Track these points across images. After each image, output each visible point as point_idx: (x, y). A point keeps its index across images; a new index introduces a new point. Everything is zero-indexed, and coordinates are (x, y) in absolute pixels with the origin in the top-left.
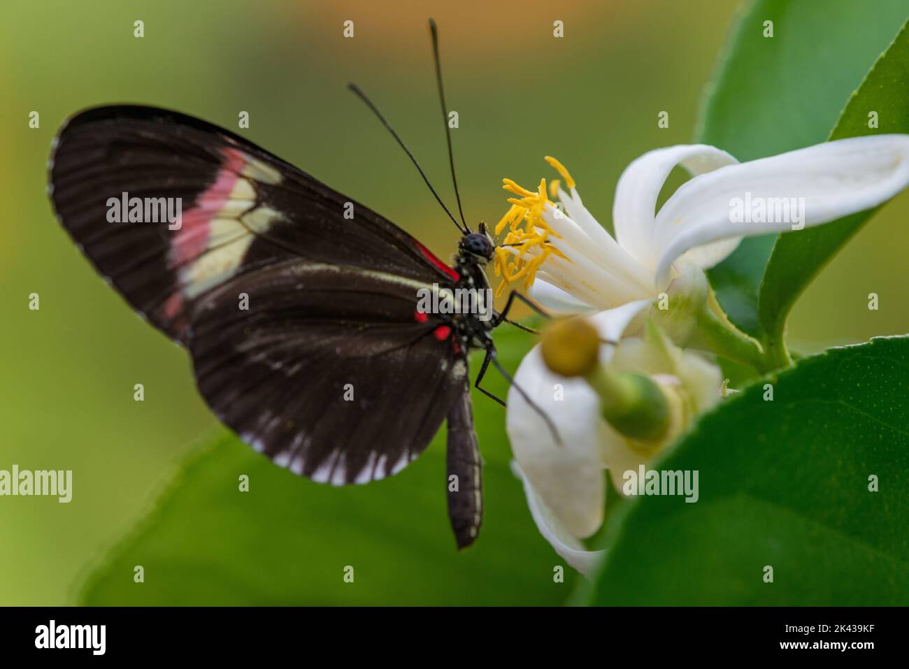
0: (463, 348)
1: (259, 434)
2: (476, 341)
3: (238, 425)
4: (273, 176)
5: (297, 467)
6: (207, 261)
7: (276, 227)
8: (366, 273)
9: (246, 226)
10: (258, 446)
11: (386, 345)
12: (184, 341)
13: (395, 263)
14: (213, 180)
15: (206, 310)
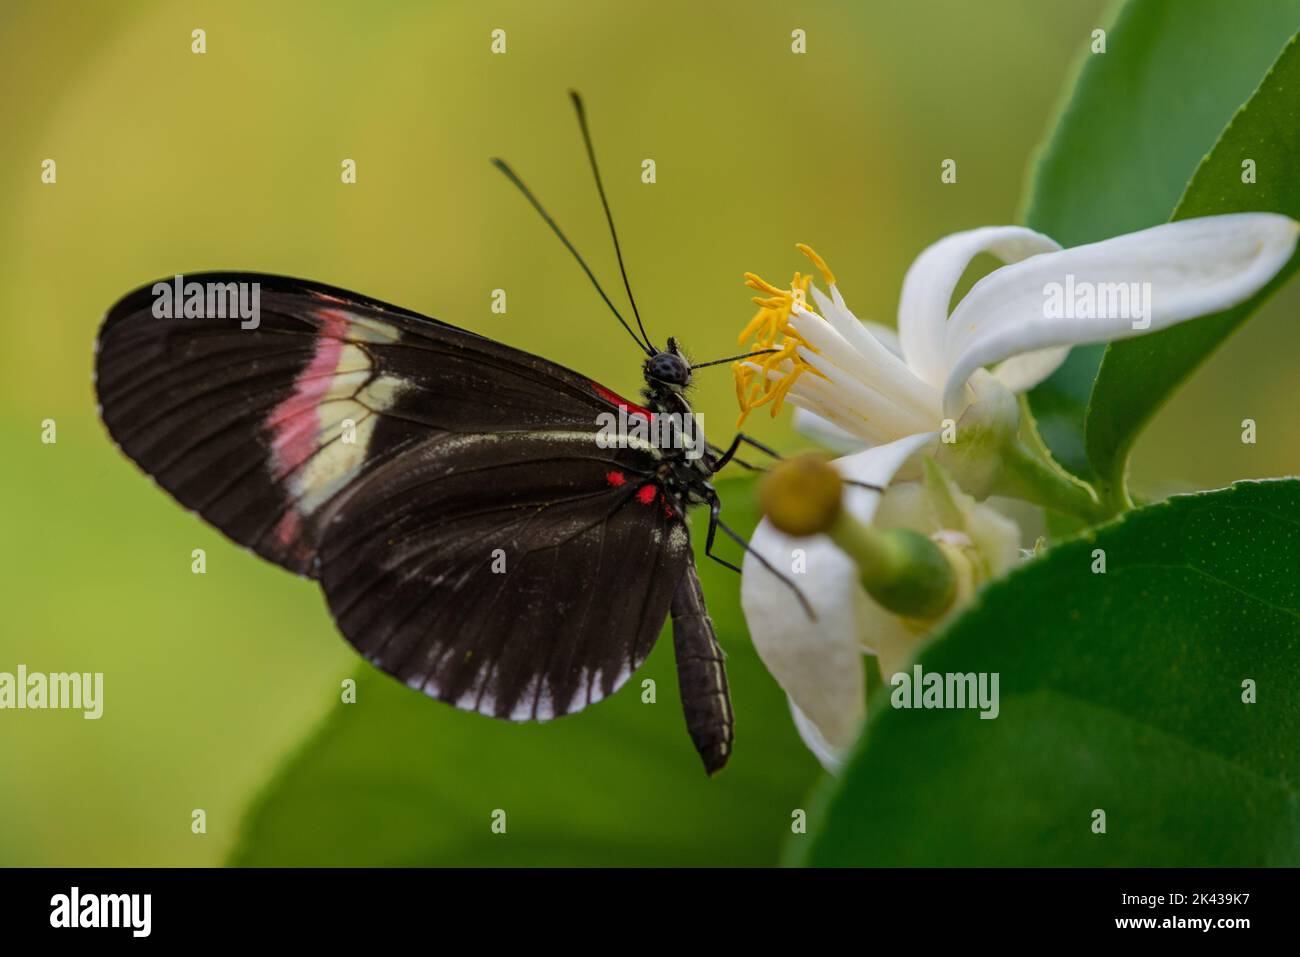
0: (678, 508)
1: (429, 676)
2: (693, 496)
3: (400, 668)
4: (389, 334)
5: (488, 708)
6: (321, 462)
7: (403, 400)
8: (534, 436)
9: (364, 406)
10: (432, 690)
11: (577, 525)
12: (309, 575)
13: (569, 415)
14: (311, 355)
15: (333, 525)
